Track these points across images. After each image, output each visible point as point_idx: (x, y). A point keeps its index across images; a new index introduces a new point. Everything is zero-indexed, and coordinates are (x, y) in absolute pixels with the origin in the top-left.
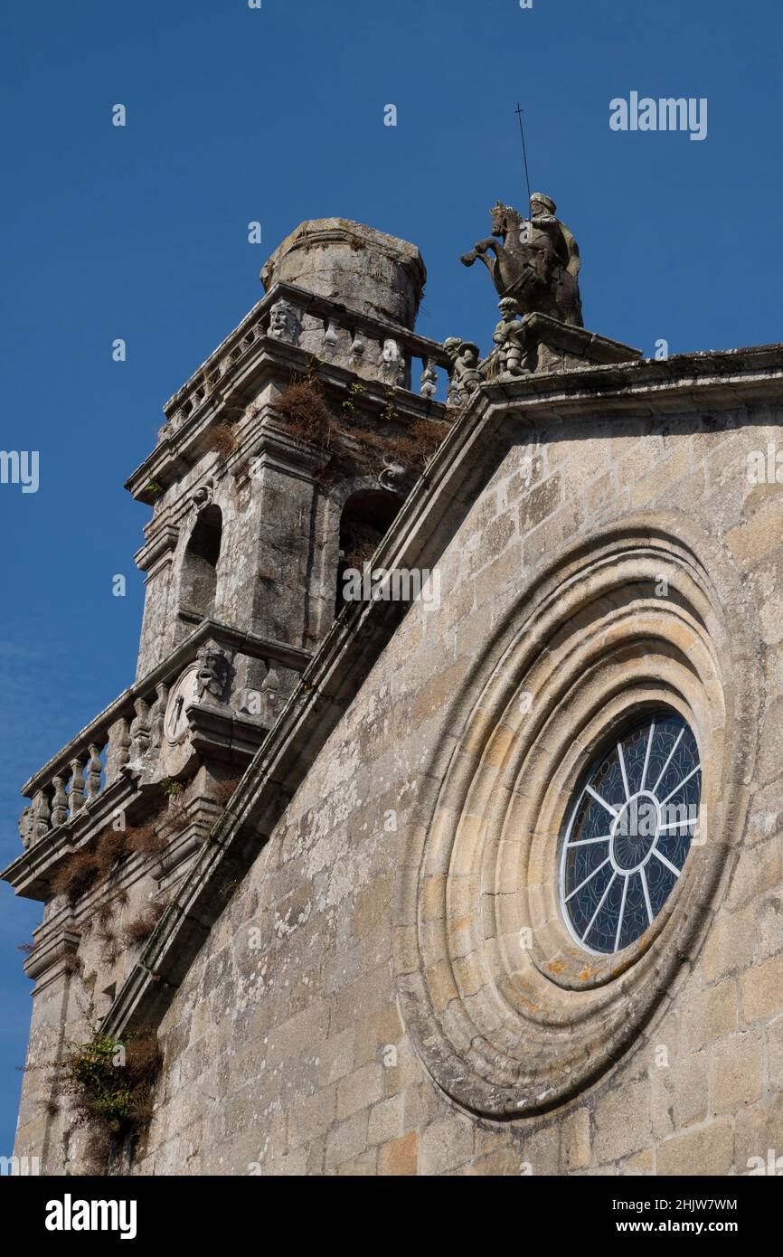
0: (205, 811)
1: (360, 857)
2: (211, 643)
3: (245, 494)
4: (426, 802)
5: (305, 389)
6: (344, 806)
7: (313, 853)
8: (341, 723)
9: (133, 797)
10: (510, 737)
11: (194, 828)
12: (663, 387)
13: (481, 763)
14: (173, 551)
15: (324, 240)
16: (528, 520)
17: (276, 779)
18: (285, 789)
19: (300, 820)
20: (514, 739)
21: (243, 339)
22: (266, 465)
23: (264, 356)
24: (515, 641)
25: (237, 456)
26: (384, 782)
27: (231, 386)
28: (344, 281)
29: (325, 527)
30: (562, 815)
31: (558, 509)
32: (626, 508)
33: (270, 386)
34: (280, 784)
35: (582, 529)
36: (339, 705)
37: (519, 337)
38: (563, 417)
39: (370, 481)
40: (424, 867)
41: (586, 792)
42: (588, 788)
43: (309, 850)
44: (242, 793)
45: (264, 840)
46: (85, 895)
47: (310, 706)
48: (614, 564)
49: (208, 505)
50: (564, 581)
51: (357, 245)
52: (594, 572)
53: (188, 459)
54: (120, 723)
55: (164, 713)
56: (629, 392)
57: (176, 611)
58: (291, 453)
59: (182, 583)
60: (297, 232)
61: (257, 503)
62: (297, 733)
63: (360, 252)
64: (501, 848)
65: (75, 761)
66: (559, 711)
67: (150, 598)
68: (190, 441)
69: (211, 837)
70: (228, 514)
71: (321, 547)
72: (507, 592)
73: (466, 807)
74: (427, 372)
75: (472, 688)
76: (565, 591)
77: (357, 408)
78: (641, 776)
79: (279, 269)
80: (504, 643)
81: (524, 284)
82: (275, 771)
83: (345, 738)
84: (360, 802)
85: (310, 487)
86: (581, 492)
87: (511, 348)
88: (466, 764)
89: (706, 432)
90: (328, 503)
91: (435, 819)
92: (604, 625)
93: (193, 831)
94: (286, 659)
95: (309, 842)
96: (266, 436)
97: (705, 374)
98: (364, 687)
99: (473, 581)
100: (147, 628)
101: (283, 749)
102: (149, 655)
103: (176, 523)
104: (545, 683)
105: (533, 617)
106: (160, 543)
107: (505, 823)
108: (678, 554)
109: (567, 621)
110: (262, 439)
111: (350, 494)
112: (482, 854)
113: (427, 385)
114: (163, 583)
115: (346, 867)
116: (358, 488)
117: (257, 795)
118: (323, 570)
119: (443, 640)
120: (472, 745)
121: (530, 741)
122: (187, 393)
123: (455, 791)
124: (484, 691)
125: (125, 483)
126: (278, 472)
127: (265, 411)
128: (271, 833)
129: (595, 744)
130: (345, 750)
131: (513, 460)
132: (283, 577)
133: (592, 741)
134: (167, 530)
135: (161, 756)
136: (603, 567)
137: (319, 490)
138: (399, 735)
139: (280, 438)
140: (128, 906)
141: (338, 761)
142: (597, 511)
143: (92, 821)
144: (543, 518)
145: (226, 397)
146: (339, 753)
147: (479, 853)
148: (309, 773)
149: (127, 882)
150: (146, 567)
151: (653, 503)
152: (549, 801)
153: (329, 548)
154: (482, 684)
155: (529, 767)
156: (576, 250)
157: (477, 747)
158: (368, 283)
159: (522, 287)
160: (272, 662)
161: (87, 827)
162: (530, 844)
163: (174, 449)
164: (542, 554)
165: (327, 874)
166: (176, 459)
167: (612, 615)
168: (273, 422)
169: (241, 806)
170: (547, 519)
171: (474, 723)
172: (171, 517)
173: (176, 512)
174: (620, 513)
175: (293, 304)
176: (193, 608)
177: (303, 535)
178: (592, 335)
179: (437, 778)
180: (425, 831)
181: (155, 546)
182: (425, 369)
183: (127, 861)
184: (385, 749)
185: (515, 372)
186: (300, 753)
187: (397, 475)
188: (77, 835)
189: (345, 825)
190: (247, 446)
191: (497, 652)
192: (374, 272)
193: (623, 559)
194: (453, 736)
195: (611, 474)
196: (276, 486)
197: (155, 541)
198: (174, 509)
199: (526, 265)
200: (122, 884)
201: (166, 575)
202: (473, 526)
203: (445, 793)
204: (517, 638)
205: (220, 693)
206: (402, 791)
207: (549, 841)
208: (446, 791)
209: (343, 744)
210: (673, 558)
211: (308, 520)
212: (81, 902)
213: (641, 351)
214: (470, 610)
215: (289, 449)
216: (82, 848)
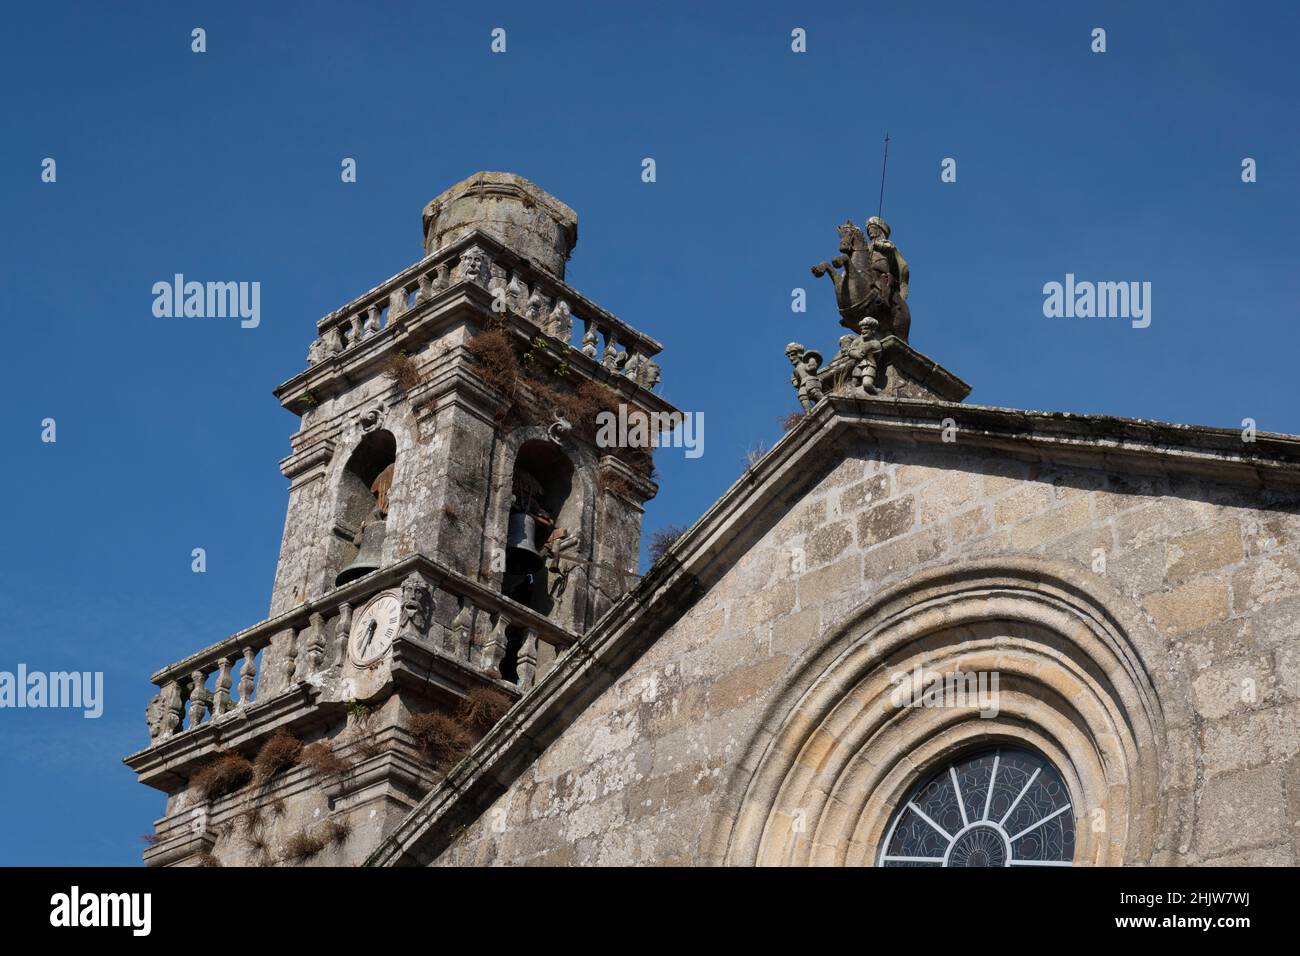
0: (397, 740)
1: (641, 833)
2: (415, 575)
3: (427, 428)
4: (734, 793)
5: (497, 336)
6: (618, 776)
7: (575, 816)
8: (610, 691)
9: (305, 711)
10: (830, 742)
11: (390, 756)
12: (1075, 442)
13: (796, 762)
14: (327, 465)
15: (498, 192)
16: (869, 535)
17: (528, 734)
18: (536, 745)
19: (555, 779)
20: (834, 745)
21: (424, 275)
22: (457, 404)
23: (463, 299)
24: (849, 650)
25: (423, 389)
26: (674, 761)
27: (419, 320)
28: (515, 236)
29: (501, 470)
30: (882, 827)
31: (911, 532)
32: (1004, 547)
33: (463, 327)
34: (532, 739)
35: (944, 557)
36: (612, 673)
37: (875, 356)
38: (919, 442)
39: (541, 432)
40: (729, 858)
41: (908, 808)
42: (911, 805)
43: (569, 812)
44: (490, 743)
45: (502, 790)
46: (227, 797)
47: (582, 670)
48: (985, 598)
49: (378, 429)
50: (918, 603)
51: (529, 203)
52: (956, 601)
53: (352, 379)
54: (288, 633)
55: (348, 633)
56: (1028, 438)
57: (331, 525)
58: (479, 396)
59: (338, 499)
60: (472, 180)
61: (445, 439)
62: (563, 694)
63: (531, 210)
64: (813, 850)
65: (224, 660)
66: (891, 726)
67: (295, 507)
68: (359, 363)
69: (447, 780)
70: (404, 441)
71: (496, 490)
72: (841, 601)
73: (776, 804)
74: (590, 335)
75: (795, 689)
76: (917, 614)
77: (536, 361)
78: (984, 805)
79: (448, 211)
80: (837, 650)
81: (870, 303)
82: (532, 726)
83: (618, 707)
84: (639, 776)
85: (491, 431)
86: (942, 520)
87: (868, 366)
88: (780, 762)
89: (1113, 492)
90: (504, 447)
91: (742, 811)
92: (956, 653)
93: (388, 759)
94: (479, 599)
95: (568, 805)
96: (460, 376)
97: (1134, 440)
98: (643, 659)
99: (794, 581)
100: (290, 534)
101: (544, 708)
102: (293, 563)
103: (331, 438)
104: (877, 696)
105: (875, 631)
106: (314, 455)
107: (820, 826)
108: (1076, 604)
109: (912, 642)
110: (455, 379)
111: (523, 442)
112: (792, 853)
113: (589, 346)
114: (313, 494)
115: (623, 840)
116: (530, 437)
117: (506, 747)
118: (497, 512)
119: (753, 633)
120: (789, 744)
121: (854, 750)
122: (348, 313)
123: (767, 787)
124: (808, 694)
125: (276, 389)
126: (466, 412)
127: (459, 352)
128: (510, 784)
129: (928, 765)
130: (618, 719)
131: (848, 472)
132: (466, 514)
133: (925, 762)
134: (324, 444)
135: (343, 675)
136: (968, 598)
137: (499, 434)
138: (694, 718)
139: (472, 380)
140: (284, 816)
141: (608, 729)
142: (965, 543)
143: (248, 725)
144: (891, 536)
145: (410, 329)
146: (609, 721)
147: (788, 851)
148: (565, 733)
149: (283, 793)
150: (292, 475)
151: (1043, 548)
152: (869, 811)
153: (503, 491)
154: (806, 686)
155: (849, 775)
156: (907, 277)
157: (795, 747)
158: (536, 240)
159: (867, 307)
160: (466, 600)
161: (240, 730)
162: (847, 852)
163: (338, 367)
164: (889, 571)
165: (595, 842)
166: (340, 377)
167: (967, 644)
168: (465, 363)
169: (486, 754)
170: (896, 538)
171: (793, 722)
172: (326, 431)
173: (332, 428)
174: (997, 550)
175: (487, 252)
176: (348, 525)
177: (483, 476)
178: (934, 365)
179: (747, 771)
180: (731, 822)
181: (307, 457)
182: (586, 331)
183: (289, 772)
184: (675, 729)
185: (868, 390)
186: (561, 712)
187: (566, 430)
188: (227, 735)
189: (620, 795)
190: (436, 382)
191: (827, 658)
192: (541, 231)
193: (997, 595)
194: (768, 731)
195: (984, 510)
196: (463, 425)
197: (309, 452)
198: (330, 425)
199: (873, 286)
200: (278, 793)
201: (318, 487)
202: (793, 527)
203: (755, 787)
204: (853, 647)
205: (423, 626)
206: (700, 776)
207: (867, 851)
208: (757, 785)
209: (615, 713)
210: (1069, 608)
211: (487, 462)
212: (220, 803)
213: (971, 386)
214: (790, 609)
215: (478, 392)
216: (231, 749)
